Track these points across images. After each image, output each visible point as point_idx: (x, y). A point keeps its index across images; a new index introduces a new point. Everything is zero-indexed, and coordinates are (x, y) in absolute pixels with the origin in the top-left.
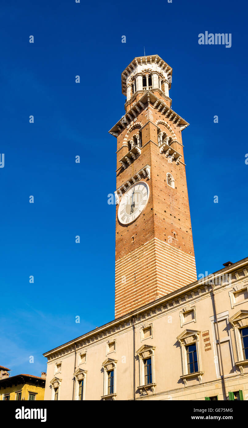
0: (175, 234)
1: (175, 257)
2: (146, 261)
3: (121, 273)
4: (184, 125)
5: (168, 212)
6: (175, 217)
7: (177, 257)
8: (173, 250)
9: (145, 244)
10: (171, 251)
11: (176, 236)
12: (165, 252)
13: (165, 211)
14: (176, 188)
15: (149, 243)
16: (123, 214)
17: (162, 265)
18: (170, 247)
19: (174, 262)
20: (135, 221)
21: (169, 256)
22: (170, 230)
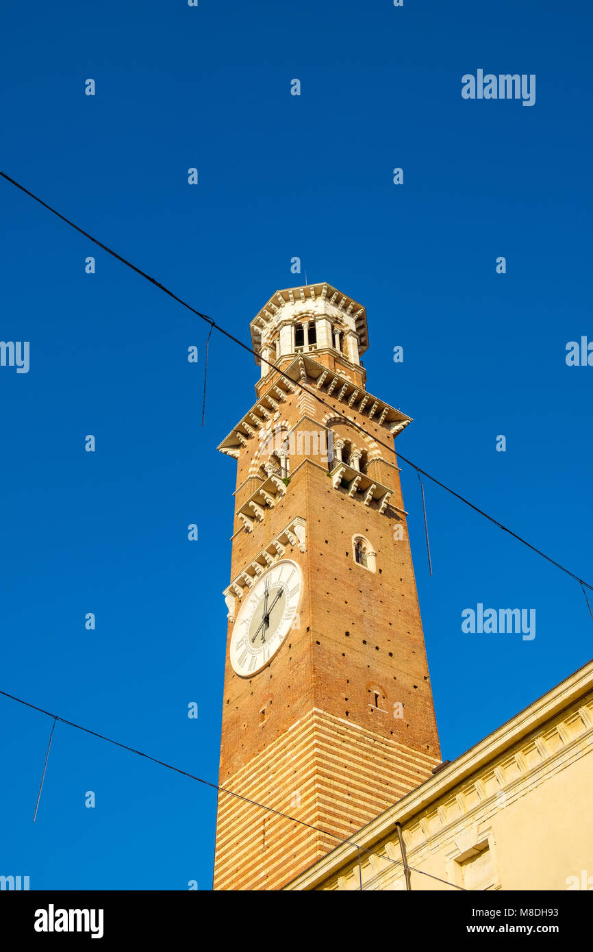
0: (377, 696)
1: (378, 763)
2: (294, 780)
3: (230, 823)
4: (400, 421)
5: (357, 637)
6: (377, 648)
7: (384, 761)
8: (372, 741)
9: (290, 729)
10: (365, 745)
11: (380, 701)
12: (347, 750)
13: (347, 634)
14: (380, 571)
15: (301, 724)
16: (243, 647)
17: (336, 788)
18: (361, 732)
19: (375, 778)
20: (268, 665)
21: (360, 759)
22: (363, 685)
